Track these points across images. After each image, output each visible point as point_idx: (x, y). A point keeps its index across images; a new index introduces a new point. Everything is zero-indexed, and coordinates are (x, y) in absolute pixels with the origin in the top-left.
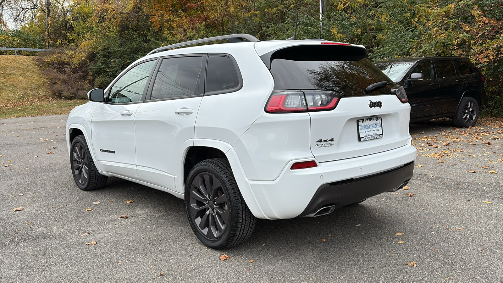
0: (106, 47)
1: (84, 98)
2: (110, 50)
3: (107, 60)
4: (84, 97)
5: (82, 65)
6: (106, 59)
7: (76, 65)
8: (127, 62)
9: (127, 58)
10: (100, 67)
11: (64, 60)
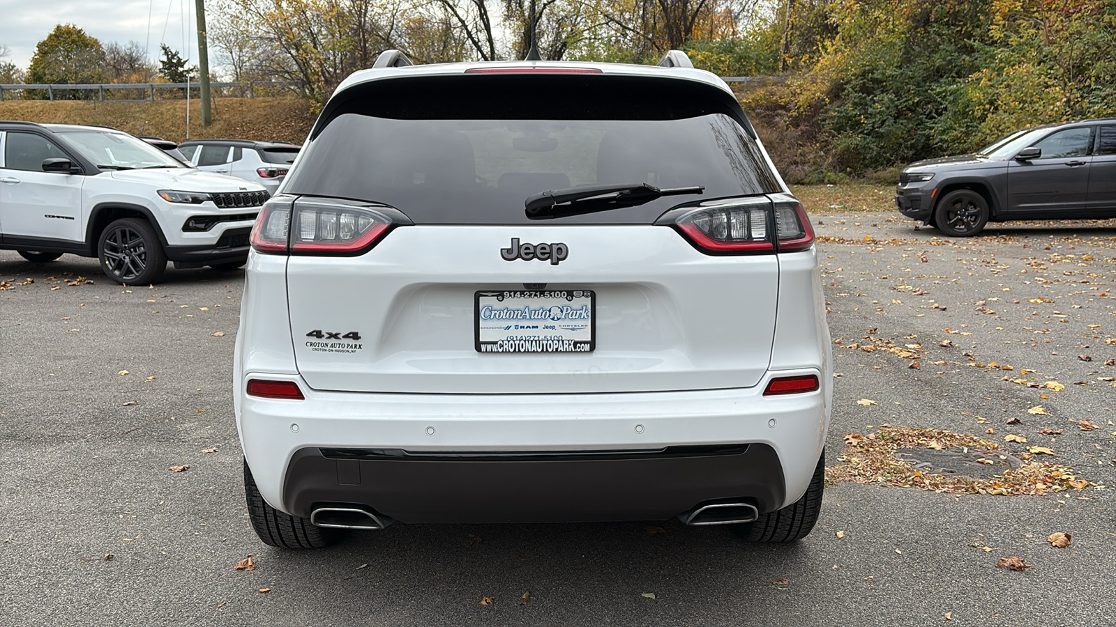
0: (867, 68)
1: (802, 182)
2: (877, 75)
3: (865, 98)
4: (802, 180)
5: (816, 108)
6: (864, 96)
7: (802, 109)
8: (911, 102)
9: (913, 92)
10: (848, 114)
11: (781, 98)
